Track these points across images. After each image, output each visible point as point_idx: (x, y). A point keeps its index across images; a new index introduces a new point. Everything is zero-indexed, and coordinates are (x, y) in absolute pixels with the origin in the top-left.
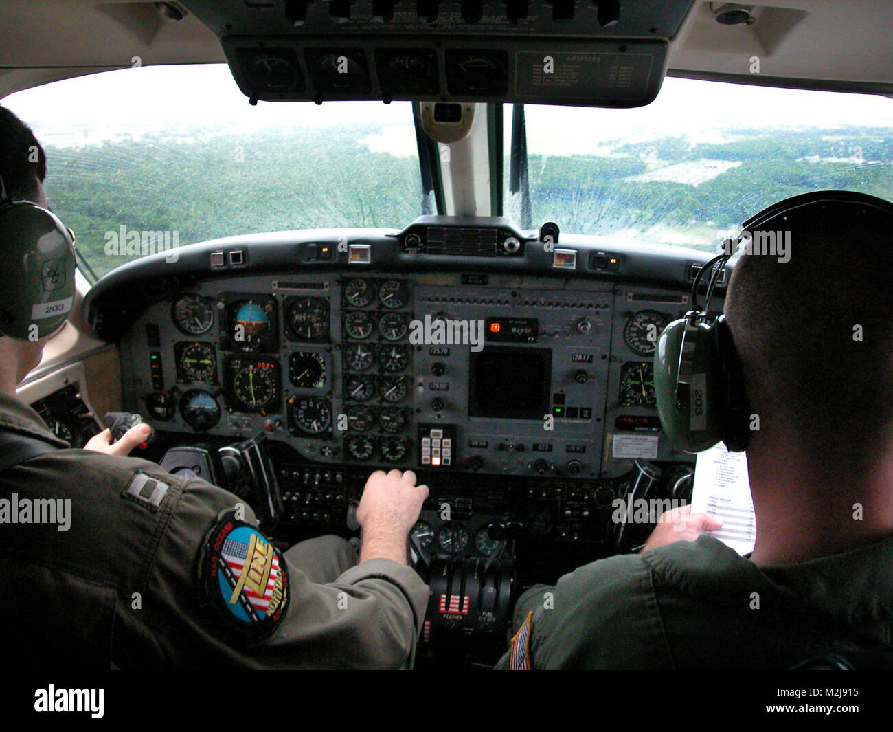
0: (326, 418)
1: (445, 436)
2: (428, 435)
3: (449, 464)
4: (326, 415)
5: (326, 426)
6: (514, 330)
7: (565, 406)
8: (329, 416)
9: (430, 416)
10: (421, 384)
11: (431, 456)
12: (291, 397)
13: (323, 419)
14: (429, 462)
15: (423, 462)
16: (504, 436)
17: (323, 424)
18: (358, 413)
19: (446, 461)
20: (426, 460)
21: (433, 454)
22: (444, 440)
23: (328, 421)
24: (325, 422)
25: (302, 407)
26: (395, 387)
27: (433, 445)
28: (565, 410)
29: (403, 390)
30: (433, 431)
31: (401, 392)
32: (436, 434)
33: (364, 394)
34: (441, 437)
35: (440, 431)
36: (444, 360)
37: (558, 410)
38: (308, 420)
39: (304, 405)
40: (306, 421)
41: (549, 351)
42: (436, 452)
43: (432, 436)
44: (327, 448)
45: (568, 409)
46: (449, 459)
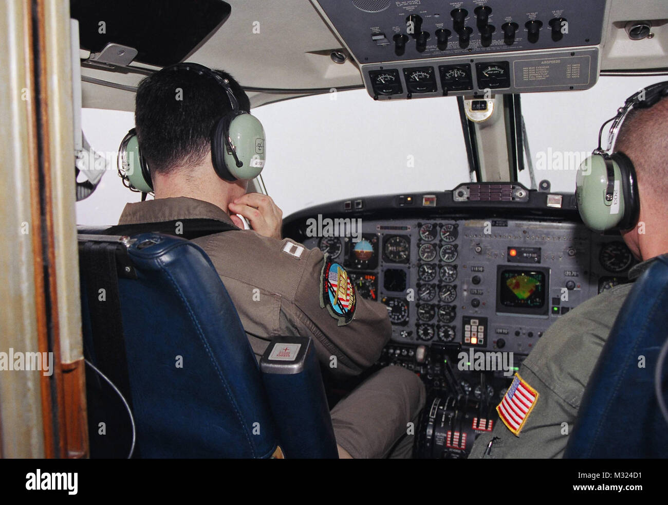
0: (405, 312)
1: (480, 324)
2: (469, 324)
3: (482, 343)
4: (405, 310)
5: (405, 318)
6: (525, 255)
7: (560, 306)
8: (407, 311)
9: (471, 312)
10: (465, 290)
11: (471, 337)
12: (384, 298)
13: (403, 313)
14: (469, 342)
15: (466, 341)
16: (520, 326)
17: (403, 316)
18: (425, 309)
19: (481, 341)
20: (467, 340)
21: (472, 336)
22: (479, 327)
23: (406, 315)
24: (404, 315)
25: (391, 305)
26: (449, 293)
27: (472, 330)
28: (560, 309)
29: (454, 294)
30: (472, 321)
31: (453, 296)
32: (474, 322)
33: (429, 296)
34: (477, 324)
35: (477, 321)
36: (480, 275)
37: (556, 309)
38: (394, 314)
39: (392, 304)
40: (392, 315)
41: (547, 269)
42: (474, 335)
43: (471, 324)
44: (405, 332)
45: (563, 308)
46: (483, 340)
